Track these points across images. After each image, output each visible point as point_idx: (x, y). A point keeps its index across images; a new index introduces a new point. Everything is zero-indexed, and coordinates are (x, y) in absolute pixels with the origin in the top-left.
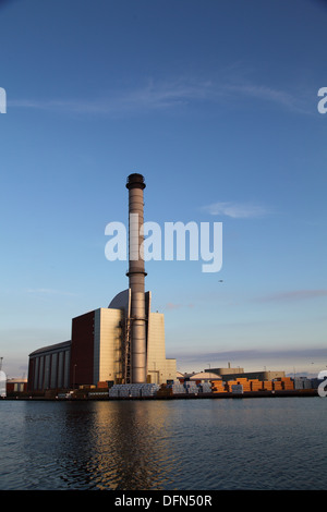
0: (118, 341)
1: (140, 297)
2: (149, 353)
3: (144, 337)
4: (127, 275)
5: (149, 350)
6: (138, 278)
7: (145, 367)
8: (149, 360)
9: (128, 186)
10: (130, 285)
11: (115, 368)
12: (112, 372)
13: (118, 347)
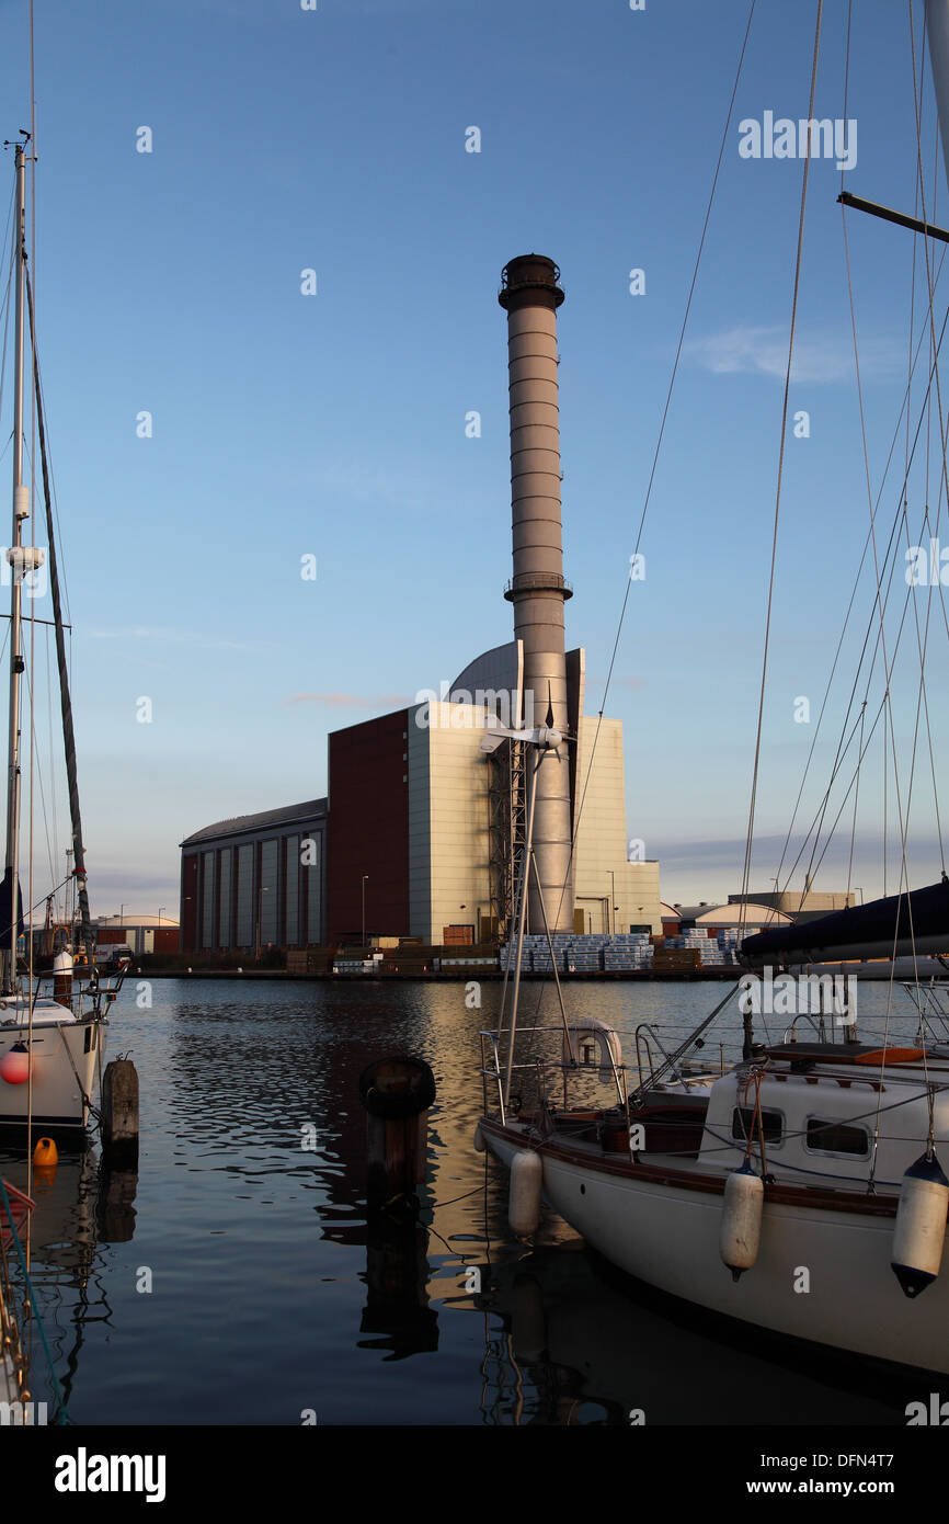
0: (483, 806)
1: (552, 666)
2: (579, 843)
3: (564, 793)
4: (508, 596)
5: (581, 834)
6: (543, 606)
7: (568, 886)
8: (579, 864)
9: (506, 300)
10: (520, 628)
11: (475, 889)
12: (467, 898)
13: (484, 820)
